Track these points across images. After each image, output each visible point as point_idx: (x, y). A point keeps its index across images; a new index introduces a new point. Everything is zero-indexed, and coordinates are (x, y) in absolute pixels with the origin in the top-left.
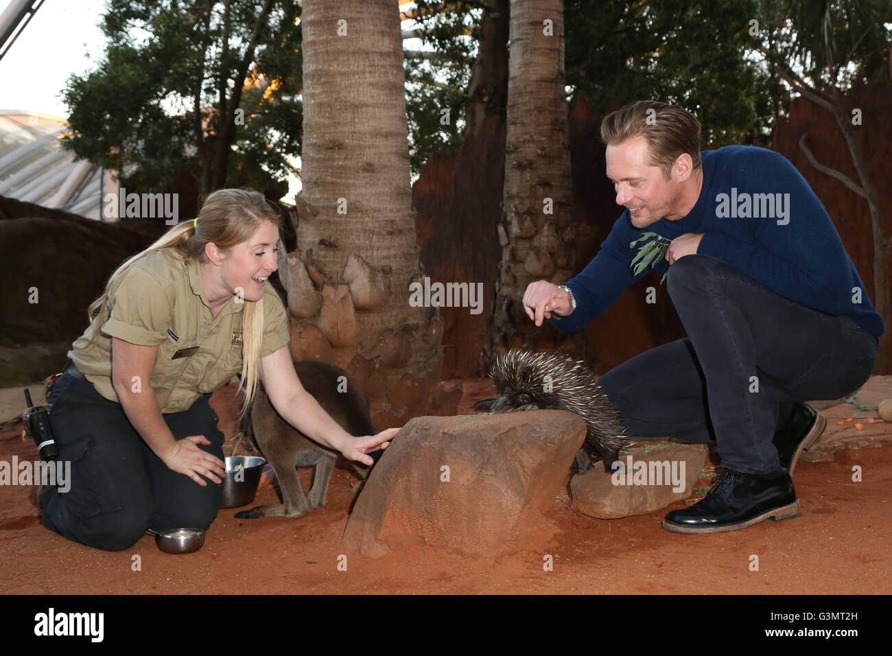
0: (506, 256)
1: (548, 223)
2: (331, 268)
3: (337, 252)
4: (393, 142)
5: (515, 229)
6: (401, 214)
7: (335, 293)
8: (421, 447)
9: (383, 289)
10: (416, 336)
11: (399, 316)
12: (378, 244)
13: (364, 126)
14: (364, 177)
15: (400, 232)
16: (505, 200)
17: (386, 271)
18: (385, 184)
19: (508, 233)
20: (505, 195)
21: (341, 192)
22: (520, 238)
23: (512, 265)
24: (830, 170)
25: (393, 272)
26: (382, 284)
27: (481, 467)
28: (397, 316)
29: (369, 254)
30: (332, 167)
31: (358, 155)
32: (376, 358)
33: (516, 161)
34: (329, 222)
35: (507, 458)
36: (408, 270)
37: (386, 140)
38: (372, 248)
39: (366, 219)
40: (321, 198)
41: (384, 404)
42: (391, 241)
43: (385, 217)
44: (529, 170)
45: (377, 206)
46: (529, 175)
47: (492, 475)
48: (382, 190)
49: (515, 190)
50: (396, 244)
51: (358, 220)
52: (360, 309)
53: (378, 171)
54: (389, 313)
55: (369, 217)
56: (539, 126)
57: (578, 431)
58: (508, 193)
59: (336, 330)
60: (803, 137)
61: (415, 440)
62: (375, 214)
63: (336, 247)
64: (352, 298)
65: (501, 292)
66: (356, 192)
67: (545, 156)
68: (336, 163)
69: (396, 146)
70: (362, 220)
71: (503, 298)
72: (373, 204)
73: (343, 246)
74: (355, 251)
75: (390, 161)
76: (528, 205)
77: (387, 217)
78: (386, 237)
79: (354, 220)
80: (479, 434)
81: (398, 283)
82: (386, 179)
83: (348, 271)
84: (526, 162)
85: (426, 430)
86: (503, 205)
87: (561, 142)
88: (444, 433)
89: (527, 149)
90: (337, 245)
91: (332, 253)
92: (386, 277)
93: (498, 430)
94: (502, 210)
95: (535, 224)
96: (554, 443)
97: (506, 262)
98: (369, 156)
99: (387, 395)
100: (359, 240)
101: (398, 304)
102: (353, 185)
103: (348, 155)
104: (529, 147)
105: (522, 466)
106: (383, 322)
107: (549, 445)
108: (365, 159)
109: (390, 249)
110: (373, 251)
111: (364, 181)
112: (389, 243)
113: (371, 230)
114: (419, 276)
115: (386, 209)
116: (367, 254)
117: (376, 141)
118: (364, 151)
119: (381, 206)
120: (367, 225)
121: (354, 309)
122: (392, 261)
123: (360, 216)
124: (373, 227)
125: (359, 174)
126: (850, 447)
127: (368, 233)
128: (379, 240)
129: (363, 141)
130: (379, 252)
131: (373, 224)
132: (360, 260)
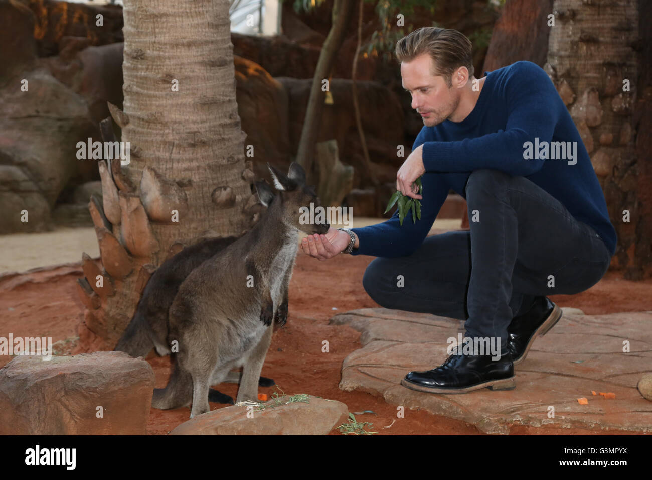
2: (136, 177)
3: (141, 162)
4: (197, 51)
6: (207, 125)
7: (127, 205)
9: (177, 202)
12: (178, 156)
13: (164, 37)
14: (164, 89)
15: (204, 143)
16: (548, 56)
17: (184, 184)
18: (187, 95)
21: (144, 103)
25: (194, 185)
26: (177, 198)
28: (196, 229)
29: (169, 166)
30: (136, 77)
31: (157, 66)
33: (560, 10)
34: (134, 131)
36: (213, 182)
37: (189, 49)
38: (171, 160)
39: (166, 131)
40: (131, 107)
42: (193, 153)
43: (186, 128)
44: (571, 22)
45: (177, 117)
46: (571, 28)
48: (184, 101)
49: (555, 47)
50: (199, 156)
51: (158, 131)
52: (153, 220)
54: (187, 226)
55: (169, 129)
58: (551, 50)
59: (131, 241)
62: (175, 126)
63: (139, 157)
64: (146, 210)
66: (158, 103)
67: (593, 5)
68: (140, 73)
70: (162, 132)
72: (175, 116)
73: (144, 156)
75: (193, 72)
77: (190, 128)
78: (186, 149)
79: (155, 131)
81: (201, 195)
82: (187, 90)
83: (144, 183)
84: (569, 13)
90: (139, 155)
91: (137, 162)
92: (182, 191)
95: (574, 90)
98: (169, 66)
100: (159, 151)
102: (154, 96)
103: (149, 65)
108: (165, 70)
109: (192, 161)
110: (173, 163)
111: (164, 93)
112: (191, 155)
113: (171, 142)
114: (223, 189)
115: (187, 120)
116: (166, 165)
117: (176, 51)
118: (164, 62)
119: (183, 117)
120: (166, 137)
121: (148, 221)
122: (195, 173)
123: (160, 127)
124: (173, 139)
125: (159, 85)
126: (531, 423)
127: (167, 144)
128: (179, 152)
129: (163, 51)
130: (180, 164)
131: (173, 135)
132: (153, 173)
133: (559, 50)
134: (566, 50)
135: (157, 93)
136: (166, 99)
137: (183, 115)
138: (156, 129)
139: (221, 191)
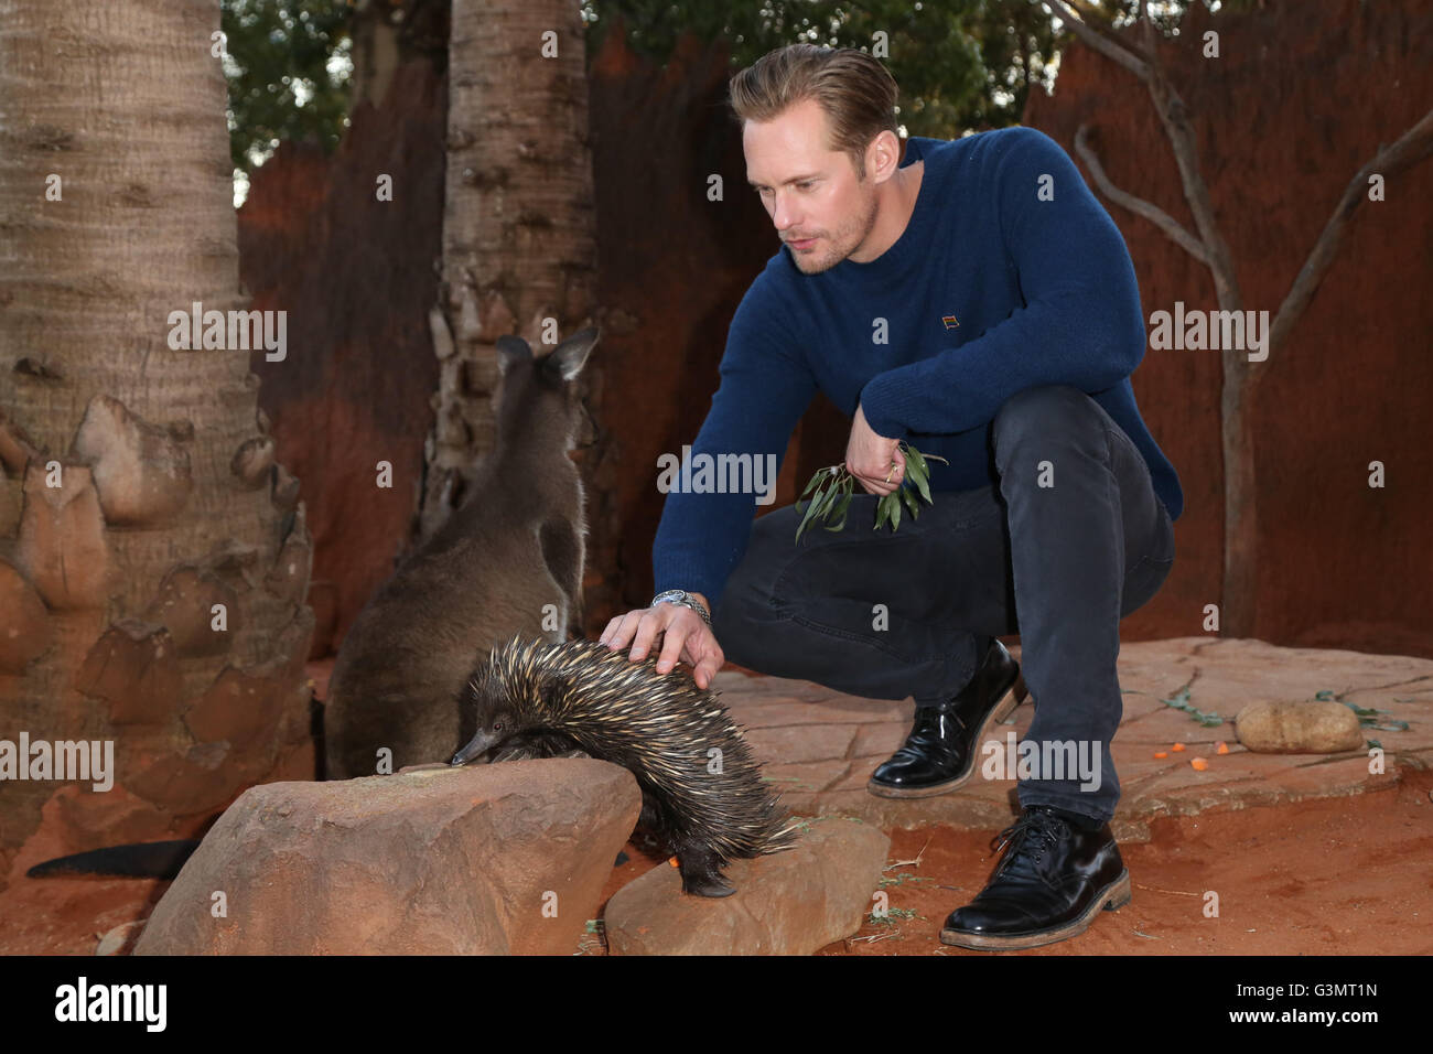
0: (449, 381)
1: (543, 309)
3: (62, 390)
4: (193, 138)
5: (470, 323)
8: (273, 855)
9: (172, 474)
10: (252, 582)
11: (212, 537)
12: (160, 373)
13: (123, 99)
14: (125, 218)
16: (446, 257)
17: (181, 434)
18: (176, 233)
19: (453, 331)
20: (447, 245)
21: (68, 251)
22: (480, 341)
23: (462, 402)
24: (1136, 200)
25: (197, 436)
26: (171, 464)
27: (411, 899)
28: (205, 537)
29: (139, 394)
31: (109, 164)
32: (157, 634)
33: (473, 169)
34: (40, 319)
35: (469, 875)
36: (232, 431)
37: (179, 132)
38: (146, 381)
39: (132, 315)
41: (175, 739)
42: (190, 365)
44: (499, 189)
45: (155, 282)
46: (499, 200)
47: (434, 916)
48: (169, 247)
49: (469, 235)
50: (202, 371)
51: (111, 316)
52: (117, 522)
53: (158, 202)
54: (187, 531)
55: (138, 309)
56: (522, 90)
57: (624, 805)
58: (453, 240)
59: (58, 573)
60: (1083, 129)
61: (259, 841)
62: (152, 303)
63: (58, 377)
64: (99, 498)
65: (438, 461)
66: (108, 252)
67: (537, 160)
69: (201, 147)
70: (120, 316)
71: (441, 477)
72: (149, 280)
73: (75, 375)
74: (106, 390)
75: (187, 181)
76: (499, 269)
78: (177, 355)
79: (102, 316)
80: (406, 821)
81: (209, 460)
82: (177, 221)
83: (89, 435)
84: (493, 174)
85: (284, 815)
86: (442, 268)
87: (572, 129)
88: (326, 824)
89: (497, 143)
90: (61, 373)
91: (48, 392)
92: (180, 449)
93: (450, 810)
94: (439, 278)
95: (515, 313)
96: (570, 835)
97: (450, 395)
98: (136, 167)
99: (182, 718)
100: (115, 361)
101: (209, 509)
102: (99, 235)
103: (85, 164)
104: (500, 138)
105: (503, 890)
106: (172, 551)
107: (560, 839)
108: (127, 174)
109: (189, 384)
110: (148, 386)
111: (125, 227)
112: (186, 370)
113: (144, 339)
114: (258, 445)
115: (179, 291)
116: (133, 394)
117: (153, 134)
118: (124, 156)
119: (167, 284)
120: (132, 329)
121: (104, 523)
122: (195, 411)
123: (117, 307)
124: (149, 333)
125: (113, 210)
126: (1181, 810)
127: (135, 345)
128: (162, 365)
129: (121, 132)
130: (164, 391)
131: (147, 324)
132: (118, 410)
133: (477, 240)
134: (493, 240)
135: (107, 227)
136: (129, 241)
137: (168, 280)
138: (107, 311)
139: (255, 449)
